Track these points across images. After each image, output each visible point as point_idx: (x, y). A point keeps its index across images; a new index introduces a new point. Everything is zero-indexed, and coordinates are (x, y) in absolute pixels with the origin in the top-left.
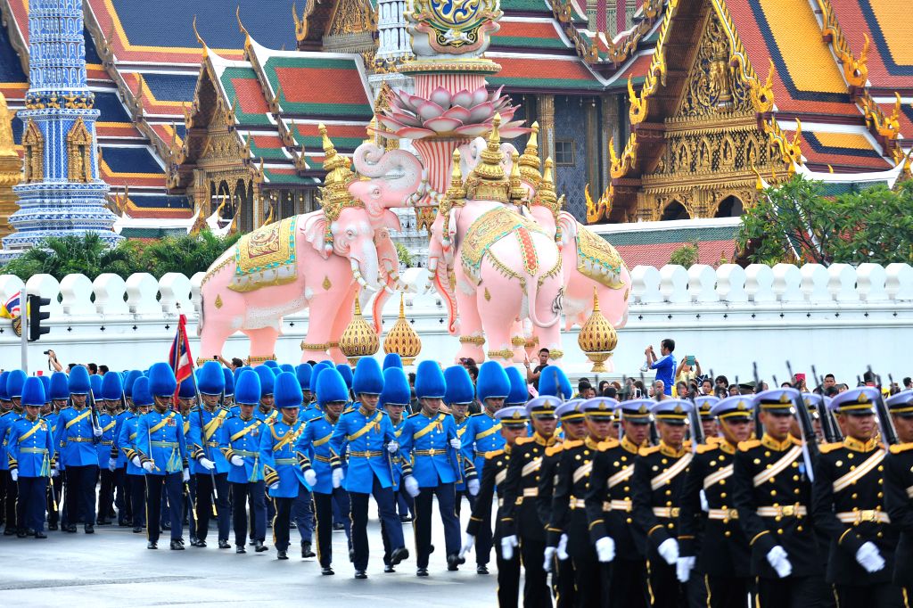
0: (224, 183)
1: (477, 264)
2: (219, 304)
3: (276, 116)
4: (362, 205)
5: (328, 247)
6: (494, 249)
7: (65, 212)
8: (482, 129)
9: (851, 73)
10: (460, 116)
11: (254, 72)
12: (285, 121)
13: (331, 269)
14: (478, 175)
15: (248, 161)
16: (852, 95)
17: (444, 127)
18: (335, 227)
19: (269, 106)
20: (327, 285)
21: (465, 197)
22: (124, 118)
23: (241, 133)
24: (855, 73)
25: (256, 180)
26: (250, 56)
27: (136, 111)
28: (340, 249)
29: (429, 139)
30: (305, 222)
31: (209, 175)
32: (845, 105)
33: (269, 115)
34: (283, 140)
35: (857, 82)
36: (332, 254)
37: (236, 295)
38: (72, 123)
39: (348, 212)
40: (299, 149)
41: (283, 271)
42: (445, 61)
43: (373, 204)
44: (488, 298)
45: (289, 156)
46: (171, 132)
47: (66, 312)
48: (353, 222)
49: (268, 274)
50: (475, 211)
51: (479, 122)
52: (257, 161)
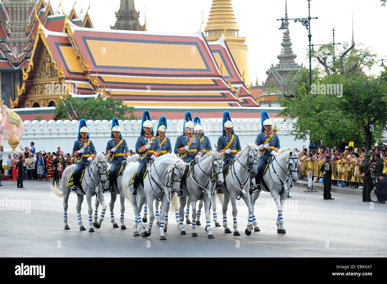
9: (85, 67)
16: (85, 73)
24: (86, 67)
35: (86, 70)
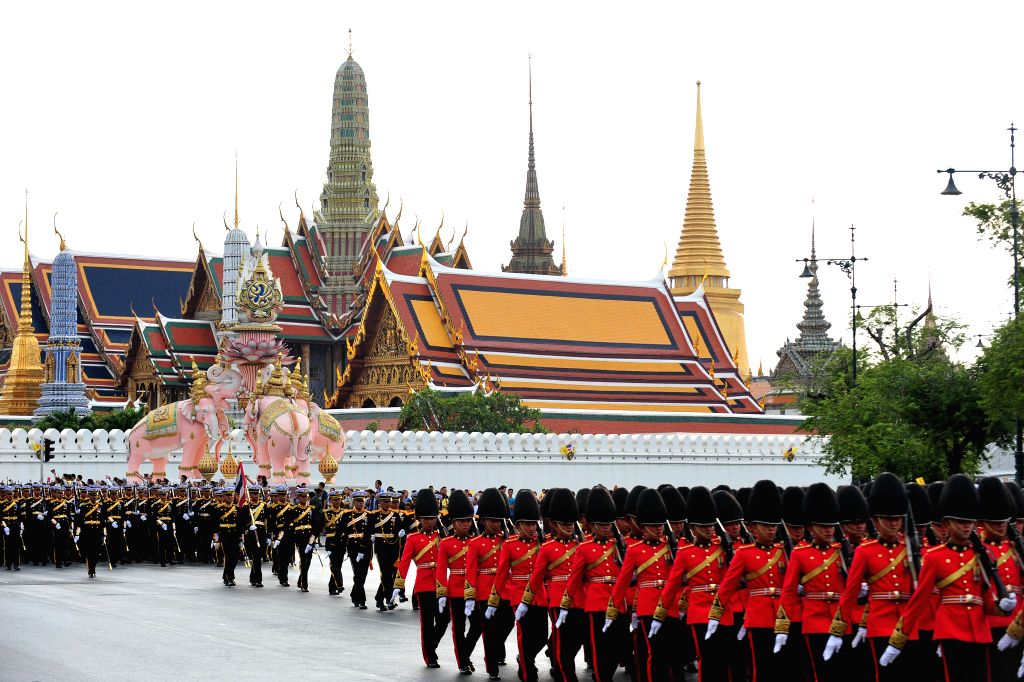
0: (143, 385)
1: (268, 428)
2: (138, 446)
3: (170, 351)
4: (211, 397)
5: (193, 418)
6: (278, 420)
7: (64, 398)
8: (273, 360)
9: (455, 338)
10: (261, 353)
11: (160, 329)
12: (174, 354)
13: (195, 429)
14: (270, 383)
15: (155, 374)
16: (456, 349)
17: (253, 358)
18: (197, 407)
19: (167, 346)
20: (192, 437)
21: (263, 394)
22: (95, 351)
23: (152, 360)
24: (457, 338)
25: (159, 383)
26: (158, 321)
27: (101, 348)
28: (199, 419)
29: (246, 364)
30: (182, 405)
31: (136, 380)
32: (452, 353)
33: (167, 351)
34: (173, 363)
35: (458, 343)
36: (195, 421)
37: (146, 441)
38: (69, 353)
39: (204, 400)
40: (181, 368)
41: (170, 430)
42: (254, 326)
43: (217, 397)
44: (273, 445)
45: (176, 371)
46: (118, 358)
47: (63, 448)
48: (206, 405)
49: (163, 431)
50: (268, 401)
51: (271, 356)
52: (160, 374)
